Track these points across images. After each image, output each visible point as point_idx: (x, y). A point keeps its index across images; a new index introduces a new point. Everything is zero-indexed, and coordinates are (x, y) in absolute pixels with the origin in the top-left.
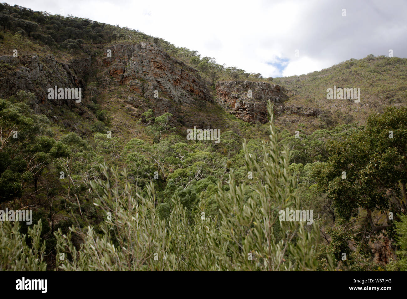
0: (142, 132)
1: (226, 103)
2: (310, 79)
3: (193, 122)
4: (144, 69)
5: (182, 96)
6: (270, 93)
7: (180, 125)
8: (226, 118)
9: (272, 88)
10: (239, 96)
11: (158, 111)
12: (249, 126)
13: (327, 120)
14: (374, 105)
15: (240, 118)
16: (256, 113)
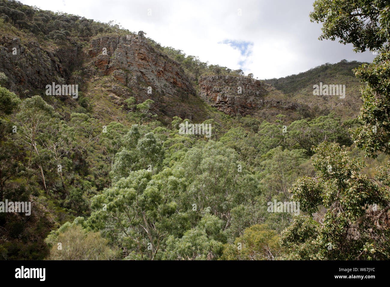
0: (124, 119)
1: (208, 96)
2: (288, 81)
3: (175, 112)
4: (129, 60)
5: (164, 87)
6: (250, 88)
7: (162, 114)
8: (208, 110)
9: (253, 82)
10: (221, 89)
11: (141, 99)
12: (230, 118)
13: (305, 113)
14: (348, 103)
15: (221, 111)
16: (237, 106)
